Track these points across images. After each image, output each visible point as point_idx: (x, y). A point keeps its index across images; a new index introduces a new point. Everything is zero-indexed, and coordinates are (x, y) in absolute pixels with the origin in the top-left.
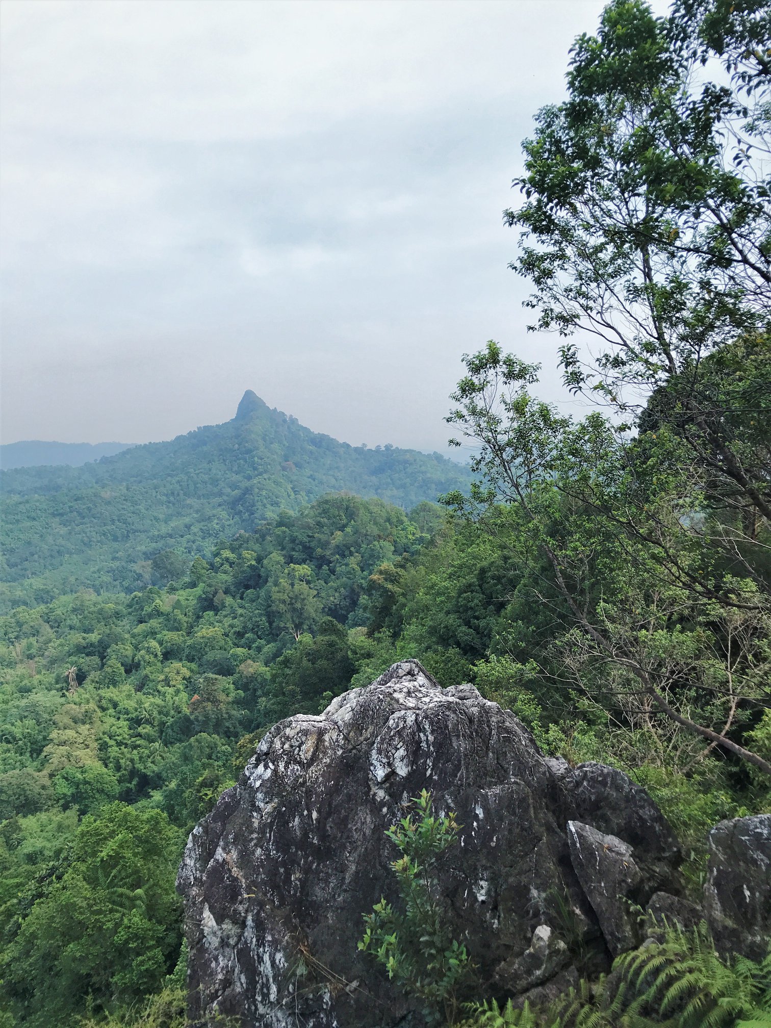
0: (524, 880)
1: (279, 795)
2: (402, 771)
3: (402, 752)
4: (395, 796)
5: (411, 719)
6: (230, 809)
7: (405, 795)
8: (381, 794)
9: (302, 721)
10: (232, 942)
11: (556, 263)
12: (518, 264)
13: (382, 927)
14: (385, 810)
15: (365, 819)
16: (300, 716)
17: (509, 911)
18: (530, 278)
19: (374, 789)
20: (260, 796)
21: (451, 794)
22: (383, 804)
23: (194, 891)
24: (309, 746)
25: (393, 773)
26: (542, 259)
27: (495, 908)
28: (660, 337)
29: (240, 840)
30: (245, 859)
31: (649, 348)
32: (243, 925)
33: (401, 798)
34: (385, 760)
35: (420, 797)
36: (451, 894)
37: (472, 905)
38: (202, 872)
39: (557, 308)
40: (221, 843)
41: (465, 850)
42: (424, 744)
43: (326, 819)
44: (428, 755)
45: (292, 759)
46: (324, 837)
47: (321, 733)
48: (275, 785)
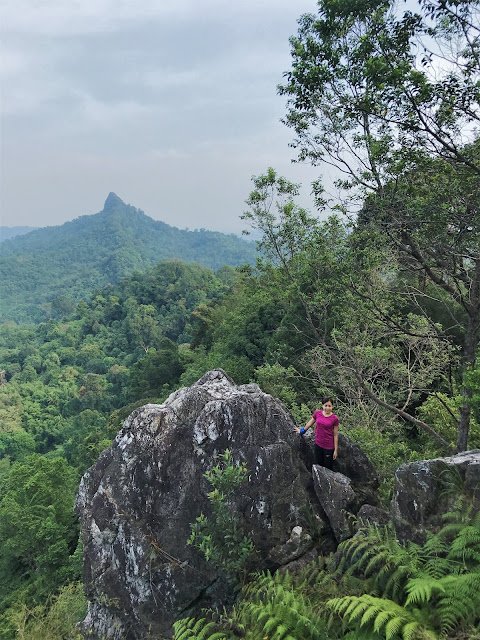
0: (287, 501)
1: (137, 453)
2: (213, 437)
3: (213, 426)
4: (209, 452)
5: (218, 406)
6: (105, 465)
7: (215, 451)
8: (200, 451)
9: (151, 408)
10: (110, 541)
11: (310, 119)
12: (286, 120)
13: (201, 530)
14: (203, 461)
15: (190, 467)
16: (150, 405)
17: (278, 518)
18: (293, 128)
19: (196, 448)
20: (125, 454)
21: (243, 450)
22: (201, 457)
23: (86, 511)
24: (156, 423)
25: (208, 438)
26: (301, 116)
27: (269, 517)
28: (373, 170)
29: (114, 481)
30: (117, 492)
31: (366, 176)
32: (117, 531)
33: (212, 454)
34: (203, 431)
35: (224, 453)
36: (243, 509)
37: (255, 516)
38: (90, 500)
39: (310, 149)
40: (102, 483)
41: (252, 484)
42: (226, 421)
43: (167, 466)
44: (229, 427)
45: (145, 431)
46: (165, 478)
47: (163, 415)
48: (134, 448)
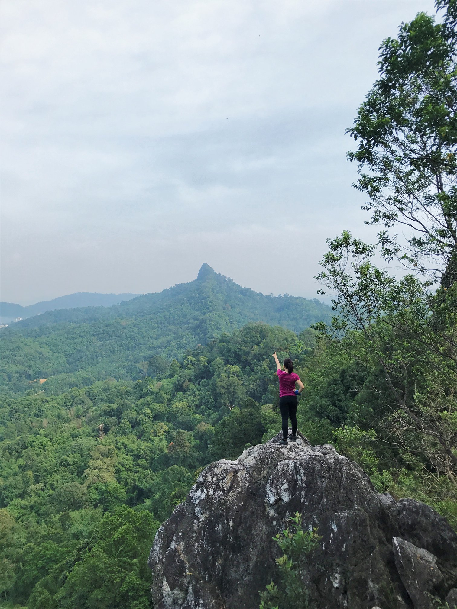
0: (364, 575)
1: (210, 509)
2: (286, 498)
3: (285, 486)
4: (281, 514)
5: (291, 465)
6: (178, 519)
7: (287, 513)
8: (272, 512)
9: (225, 463)
10: (180, 602)
11: (382, 183)
12: (358, 184)
13: (271, 600)
14: (275, 523)
15: (262, 528)
16: (223, 461)
17: (354, 595)
18: (365, 192)
19: (268, 509)
20: (198, 509)
21: (316, 515)
22: (273, 518)
23: (159, 567)
24: (228, 479)
25: (280, 499)
26: (373, 180)
27: (345, 593)
28: (449, 226)
29: (186, 537)
30: (188, 549)
31: (442, 234)
32: (187, 592)
33: (285, 516)
34: (275, 491)
35: (294, 516)
36: (316, 581)
37: (330, 590)
38: (163, 555)
39: (383, 210)
40: (175, 538)
41: (325, 553)
42: (299, 482)
43: (238, 526)
44: (302, 489)
45: (218, 487)
46: (236, 538)
47: (236, 472)
48: (207, 502)
